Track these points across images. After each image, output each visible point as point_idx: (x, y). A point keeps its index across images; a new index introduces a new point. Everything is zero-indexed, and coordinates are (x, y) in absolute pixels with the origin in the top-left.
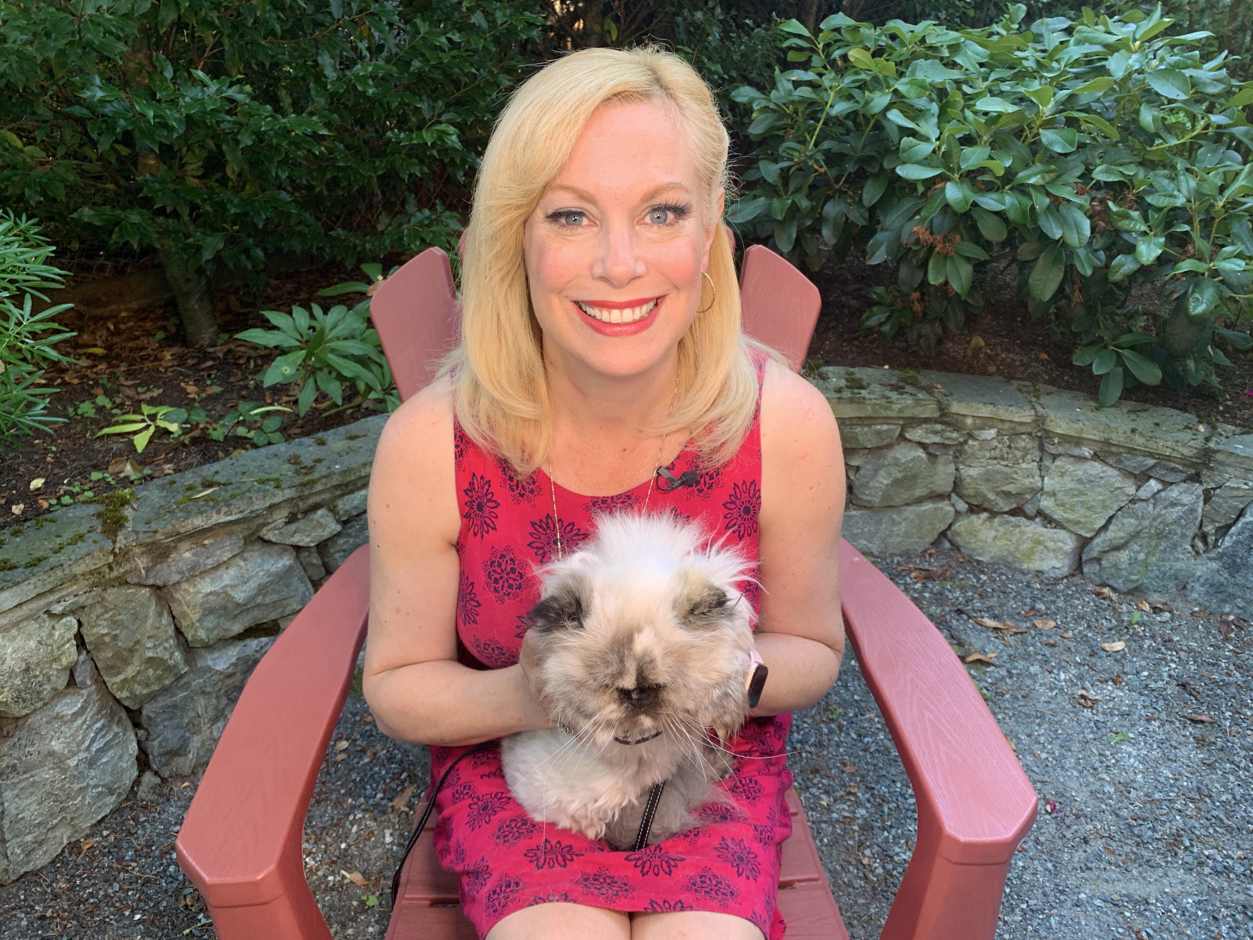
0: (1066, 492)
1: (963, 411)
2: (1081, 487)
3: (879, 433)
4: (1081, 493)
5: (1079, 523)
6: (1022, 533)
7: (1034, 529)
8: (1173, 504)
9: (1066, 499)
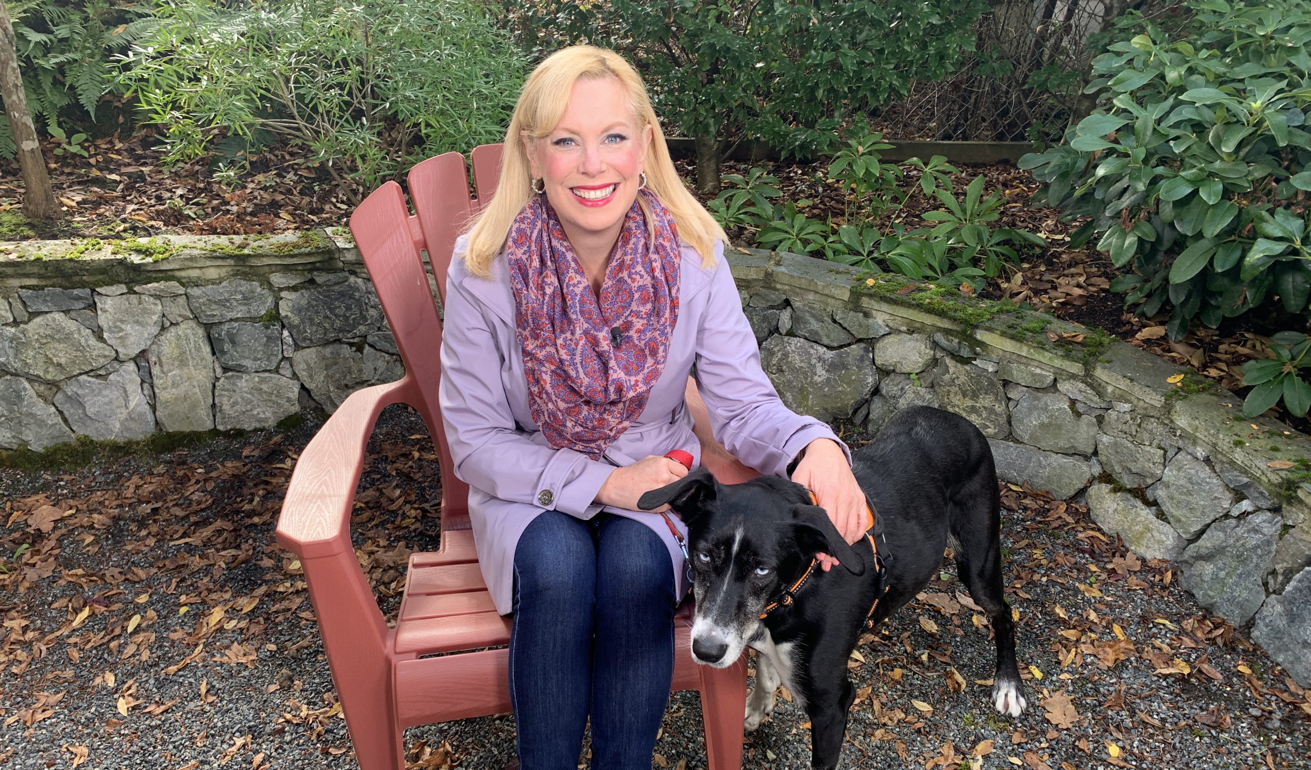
0: (1178, 487)
1: (1105, 378)
2: (1189, 485)
3: (1033, 375)
4: (1189, 493)
5: (1179, 521)
6: (1138, 515)
7: (1146, 514)
8: (1256, 531)
9: (1177, 495)
